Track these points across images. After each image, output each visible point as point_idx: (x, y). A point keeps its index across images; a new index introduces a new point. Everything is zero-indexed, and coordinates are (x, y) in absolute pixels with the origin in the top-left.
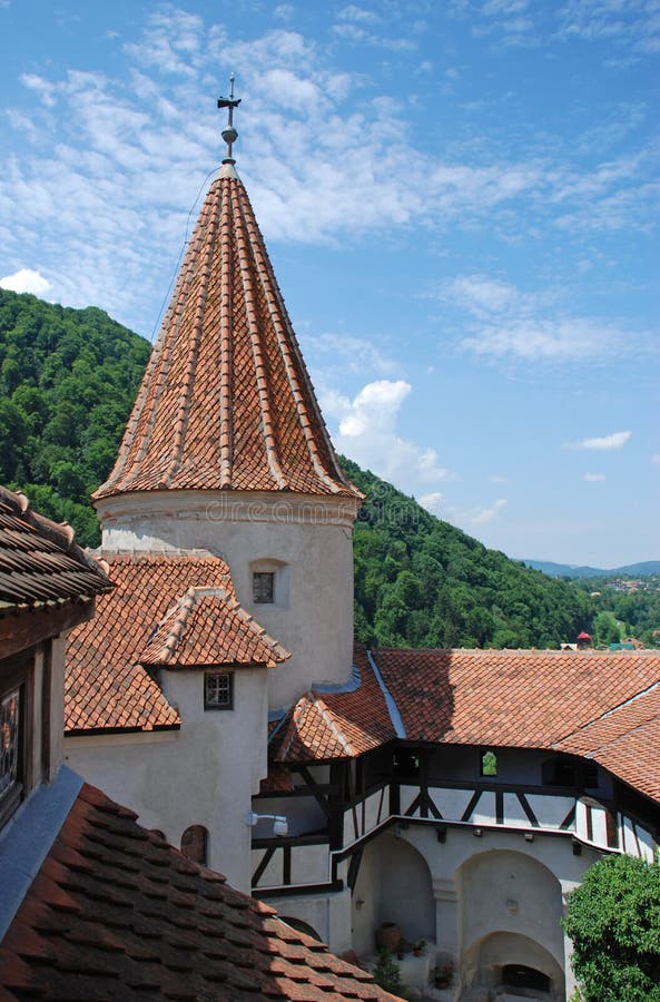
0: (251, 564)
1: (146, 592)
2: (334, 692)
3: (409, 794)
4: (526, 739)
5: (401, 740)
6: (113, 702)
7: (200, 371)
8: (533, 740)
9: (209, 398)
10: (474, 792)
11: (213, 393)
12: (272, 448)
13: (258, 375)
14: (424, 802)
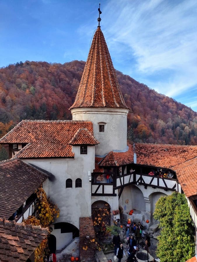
0: (99, 123)
1: (73, 129)
2: (119, 152)
3: (138, 177)
4: (163, 166)
5: (135, 164)
6: (60, 152)
7: (89, 80)
8: (165, 166)
9: (90, 86)
10: (152, 177)
11: (91, 85)
12: (104, 97)
13: (102, 80)
14: (141, 179)
